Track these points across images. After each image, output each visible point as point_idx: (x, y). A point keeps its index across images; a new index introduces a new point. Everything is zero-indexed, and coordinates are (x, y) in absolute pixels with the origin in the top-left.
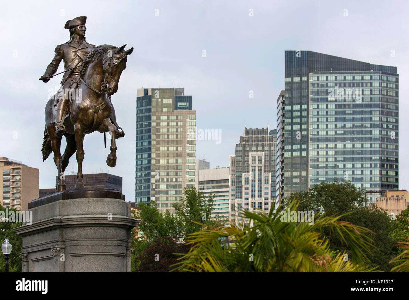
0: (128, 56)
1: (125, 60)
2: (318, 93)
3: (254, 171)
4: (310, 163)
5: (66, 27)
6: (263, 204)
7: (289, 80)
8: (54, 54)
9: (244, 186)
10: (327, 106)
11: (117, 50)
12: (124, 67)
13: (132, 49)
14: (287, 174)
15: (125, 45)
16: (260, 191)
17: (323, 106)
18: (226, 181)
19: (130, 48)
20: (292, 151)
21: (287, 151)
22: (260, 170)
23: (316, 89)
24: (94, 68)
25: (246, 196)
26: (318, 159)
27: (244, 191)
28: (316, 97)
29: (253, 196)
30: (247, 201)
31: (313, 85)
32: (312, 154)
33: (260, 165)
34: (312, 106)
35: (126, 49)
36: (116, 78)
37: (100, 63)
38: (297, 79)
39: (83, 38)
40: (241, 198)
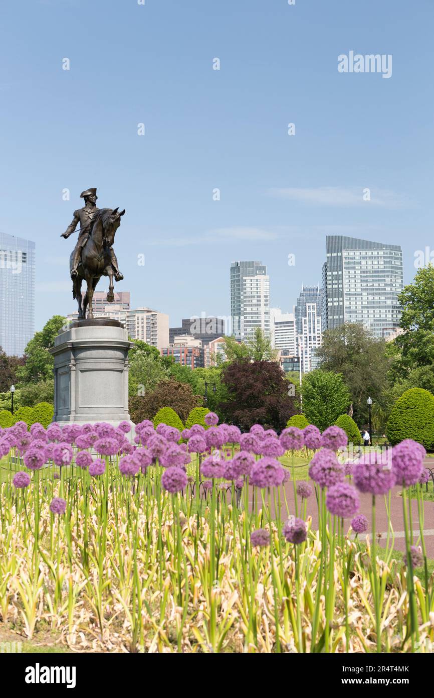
0: (121, 217)
1: (119, 219)
2: (349, 263)
3: (309, 315)
4: (345, 310)
5: (82, 196)
6: (316, 337)
7: (329, 255)
8: (73, 217)
9: (304, 325)
10: (355, 272)
11: (112, 212)
12: (119, 225)
13: (124, 211)
14: (330, 317)
15: (118, 208)
16: (314, 328)
17: (352, 272)
18: (292, 322)
19: (123, 210)
20: (333, 302)
21: (330, 302)
22: (314, 315)
23: (347, 261)
24: (97, 226)
25: (305, 332)
26: (350, 307)
27: (304, 329)
28: (348, 266)
29: (310, 332)
30: (306, 336)
31: (346, 258)
32: (346, 304)
33: (314, 312)
34: (345, 272)
35: (120, 211)
36: (112, 233)
37: (101, 223)
38: (334, 255)
39: (94, 205)
40: (302, 333)
